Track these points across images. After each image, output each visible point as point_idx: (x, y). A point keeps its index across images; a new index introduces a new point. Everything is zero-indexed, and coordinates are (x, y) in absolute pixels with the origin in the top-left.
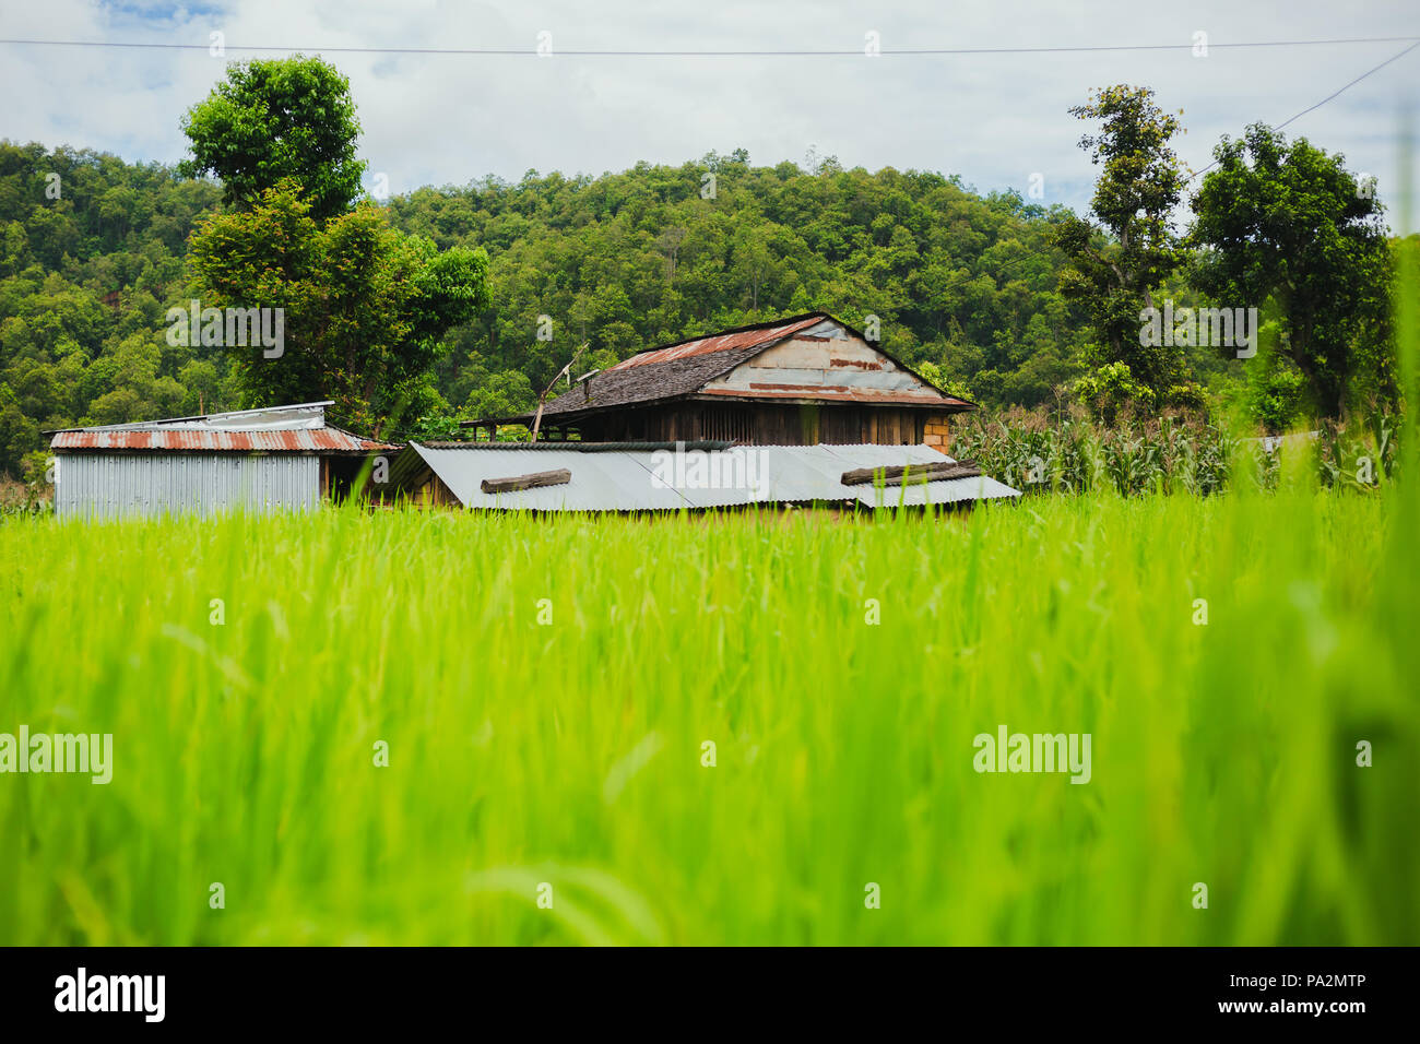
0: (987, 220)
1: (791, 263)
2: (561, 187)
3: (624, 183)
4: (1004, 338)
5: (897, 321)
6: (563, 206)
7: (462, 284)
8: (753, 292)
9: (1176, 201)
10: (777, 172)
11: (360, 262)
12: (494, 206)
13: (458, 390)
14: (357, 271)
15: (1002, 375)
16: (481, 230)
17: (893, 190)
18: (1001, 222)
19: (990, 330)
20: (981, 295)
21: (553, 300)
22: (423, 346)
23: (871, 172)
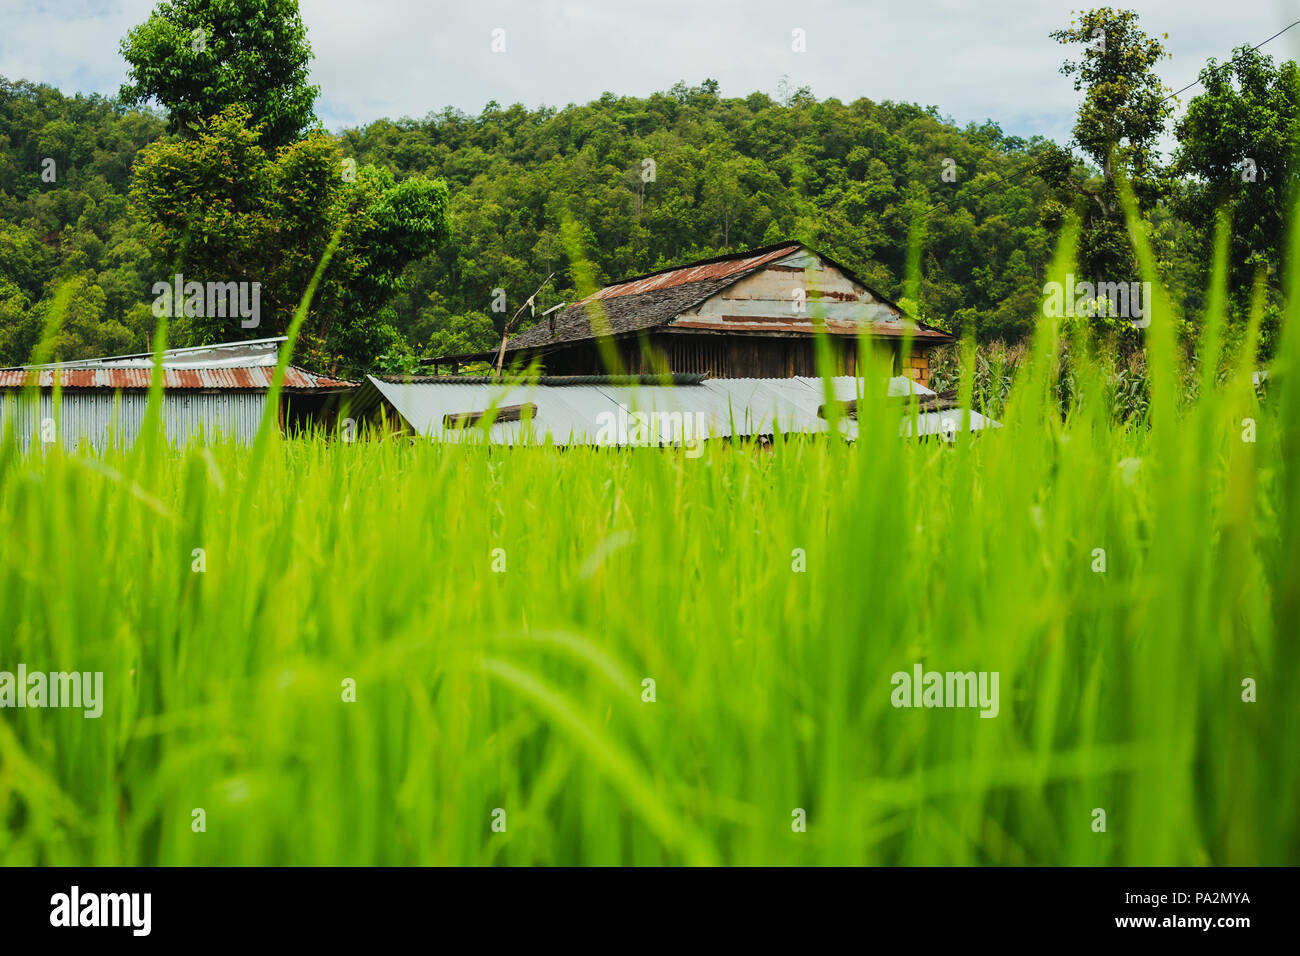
0: (965, 153)
1: (762, 197)
2: (524, 118)
3: (588, 116)
4: (983, 275)
5: (874, 258)
6: (526, 139)
7: (420, 216)
8: (724, 229)
9: (1161, 129)
10: (749, 103)
11: (313, 193)
12: (453, 139)
13: (418, 332)
14: (308, 203)
15: (981, 314)
16: (440, 165)
17: (869, 122)
18: (980, 155)
19: (969, 266)
20: (959, 230)
21: (516, 238)
22: (380, 282)
23: (846, 103)
